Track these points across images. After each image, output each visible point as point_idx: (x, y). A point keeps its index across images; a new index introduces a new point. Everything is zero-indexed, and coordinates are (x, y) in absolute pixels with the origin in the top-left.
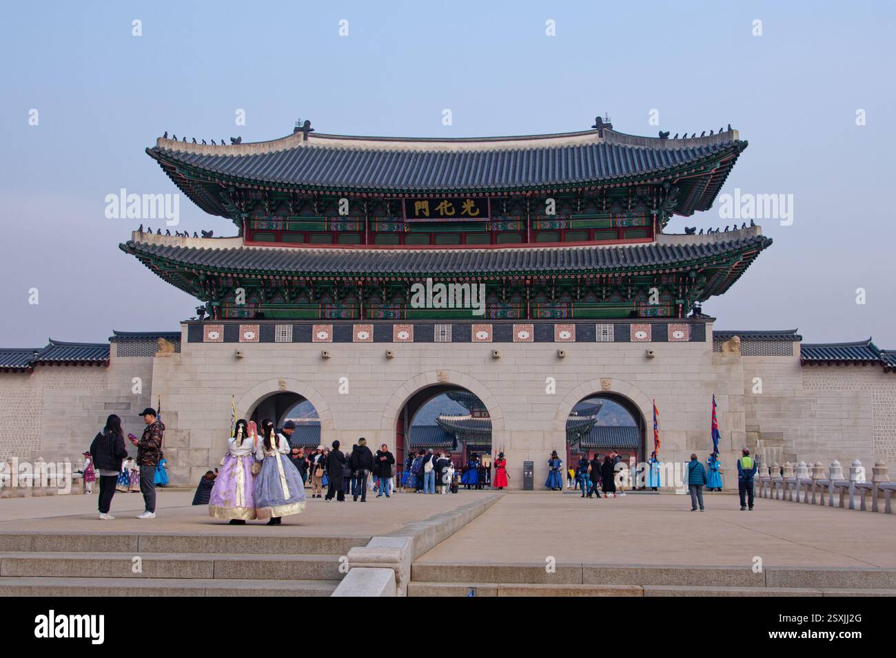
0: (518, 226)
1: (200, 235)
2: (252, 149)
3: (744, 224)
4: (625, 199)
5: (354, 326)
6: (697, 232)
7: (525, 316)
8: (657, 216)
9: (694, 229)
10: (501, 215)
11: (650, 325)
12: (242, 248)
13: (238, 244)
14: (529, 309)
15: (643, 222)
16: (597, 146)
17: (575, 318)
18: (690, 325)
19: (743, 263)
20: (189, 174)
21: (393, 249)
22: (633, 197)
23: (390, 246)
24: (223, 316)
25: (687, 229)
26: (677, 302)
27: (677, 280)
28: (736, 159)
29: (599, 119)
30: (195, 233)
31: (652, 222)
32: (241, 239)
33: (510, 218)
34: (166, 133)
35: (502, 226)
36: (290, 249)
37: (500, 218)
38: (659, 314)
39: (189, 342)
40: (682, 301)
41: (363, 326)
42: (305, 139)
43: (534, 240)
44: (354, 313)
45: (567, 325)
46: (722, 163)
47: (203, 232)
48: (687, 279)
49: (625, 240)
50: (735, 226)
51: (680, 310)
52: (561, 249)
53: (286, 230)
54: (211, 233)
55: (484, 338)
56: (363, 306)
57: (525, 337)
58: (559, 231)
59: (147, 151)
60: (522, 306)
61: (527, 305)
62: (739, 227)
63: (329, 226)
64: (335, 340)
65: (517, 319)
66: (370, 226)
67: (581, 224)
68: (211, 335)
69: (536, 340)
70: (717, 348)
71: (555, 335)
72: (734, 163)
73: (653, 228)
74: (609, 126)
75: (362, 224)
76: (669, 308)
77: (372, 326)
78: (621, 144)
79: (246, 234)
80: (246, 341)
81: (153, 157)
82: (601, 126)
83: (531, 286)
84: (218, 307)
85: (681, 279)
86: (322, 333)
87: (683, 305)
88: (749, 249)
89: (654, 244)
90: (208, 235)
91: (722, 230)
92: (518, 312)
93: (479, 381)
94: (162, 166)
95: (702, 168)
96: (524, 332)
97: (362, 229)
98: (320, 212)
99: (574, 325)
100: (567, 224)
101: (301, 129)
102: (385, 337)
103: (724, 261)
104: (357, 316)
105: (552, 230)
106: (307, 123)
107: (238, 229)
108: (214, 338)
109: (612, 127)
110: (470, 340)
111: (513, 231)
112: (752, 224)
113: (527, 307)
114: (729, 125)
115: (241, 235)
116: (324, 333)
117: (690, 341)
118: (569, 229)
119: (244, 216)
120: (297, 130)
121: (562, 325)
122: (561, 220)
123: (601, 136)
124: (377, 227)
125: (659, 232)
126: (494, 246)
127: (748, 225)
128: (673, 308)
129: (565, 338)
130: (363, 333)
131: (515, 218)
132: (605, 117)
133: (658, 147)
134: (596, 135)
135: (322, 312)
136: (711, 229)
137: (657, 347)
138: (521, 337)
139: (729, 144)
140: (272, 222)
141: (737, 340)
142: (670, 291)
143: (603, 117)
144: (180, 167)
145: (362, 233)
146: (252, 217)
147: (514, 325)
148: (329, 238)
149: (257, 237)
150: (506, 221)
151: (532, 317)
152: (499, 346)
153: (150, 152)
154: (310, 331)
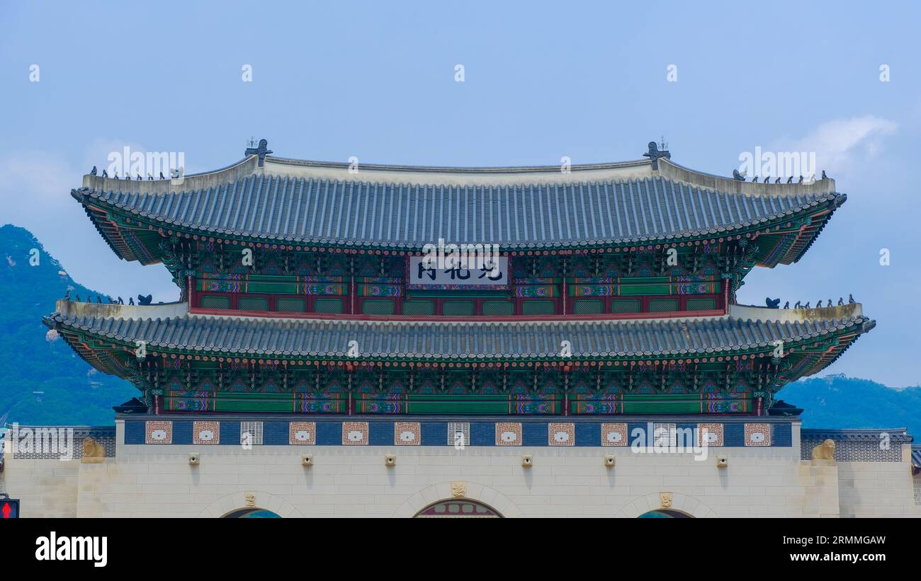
0: (550, 291)
1: (136, 301)
2: (197, 182)
3: (841, 299)
4: (689, 259)
5: (344, 423)
6: (781, 305)
7: (564, 412)
8: (731, 281)
9: (778, 301)
10: (528, 278)
11: (722, 425)
12: (188, 317)
13: (182, 312)
14: (566, 402)
15: (712, 288)
16: (651, 182)
17: (626, 414)
18: (773, 425)
19: (839, 347)
20: (124, 221)
21: (388, 320)
22: (699, 256)
23: (383, 317)
24: (166, 407)
25: (768, 301)
26: (756, 394)
27: (756, 367)
28: (832, 213)
29: (652, 146)
30: (131, 299)
31: (723, 288)
32: (185, 305)
33: (539, 281)
34: (95, 167)
35: (529, 292)
36: (251, 319)
37: (527, 281)
38: (732, 410)
39: (126, 443)
40: (762, 394)
41: (356, 424)
42: (261, 164)
43: (571, 311)
44: (340, 405)
45: (617, 425)
46: (813, 219)
47: (140, 297)
48: (769, 366)
49: (688, 312)
50: (830, 301)
51: (759, 404)
52: (607, 322)
53: (244, 293)
54: (150, 298)
55: (511, 440)
56: (352, 396)
57: (564, 440)
58: (604, 299)
59: (74, 194)
60: (557, 398)
61: (565, 397)
62: (835, 304)
63: (302, 289)
64: (319, 442)
65: (552, 415)
66: (356, 289)
67: (631, 290)
68: (155, 435)
69: (578, 444)
70: (806, 455)
71: (602, 437)
72: (829, 218)
73: (724, 296)
74: (667, 154)
75: (346, 286)
76: (745, 402)
77: (367, 424)
78: (683, 182)
79: (192, 298)
80: (202, 443)
81: (79, 200)
82: (655, 155)
83: (570, 373)
84: (161, 397)
85: (761, 366)
86: (302, 432)
87: (763, 399)
88: (846, 333)
89: (726, 317)
90: (146, 301)
91: (813, 306)
92: (552, 407)
93: (505, 496)
94: (87, 210)
95: (789, 225)
96: (562, 433)
97: (345, 292)
98: (291, 269)
99: (626, 425)
100: (614, 289)
101: (256, 151)
102: (383, 438)
103: (816, 345)
104: (343, 410)
105: (594, 297)
106: (263, 143)
107: (179, 290)
108: (159, 439)
109: (669, 156)
110: (493, 444)
111: (543, 298)
112: (851, 300)
113: (565, 399)
114: (824, 171)
115: (184, 298)
116: (304, 433)
117: (772, 445)
118: (617, 296)
119: (190, 274)
120: (249, 152)
121: (611, 425)
122: (606, 283)
123: (655, 168)
124: (367, 291)
125: (732, 300)
126: (520, 317)
127: (846, 302)
128: (750, 402)
129: (614, 441)
130: (355, 432)
131: (546, 281)
132: (661, 142)
133: (731, 191)
134: (649, 168)
135: (297, 403)
136: (799, 303)
137: (731, 454)
138: (559, 440)
139: (823, 196)
140: (225, 282)
141: (831, 444)
142: (747, 380)
143: (658, 142)
144: (114, 213)
145: (346, 299)
146: (199, 275)
147: (550, 424)
148: (301, 303)
149: (207, 301)
150: (535, 284)
151: (571, 414)
152: (530, 451)
153: (78, 195)
154: (286, 430)
